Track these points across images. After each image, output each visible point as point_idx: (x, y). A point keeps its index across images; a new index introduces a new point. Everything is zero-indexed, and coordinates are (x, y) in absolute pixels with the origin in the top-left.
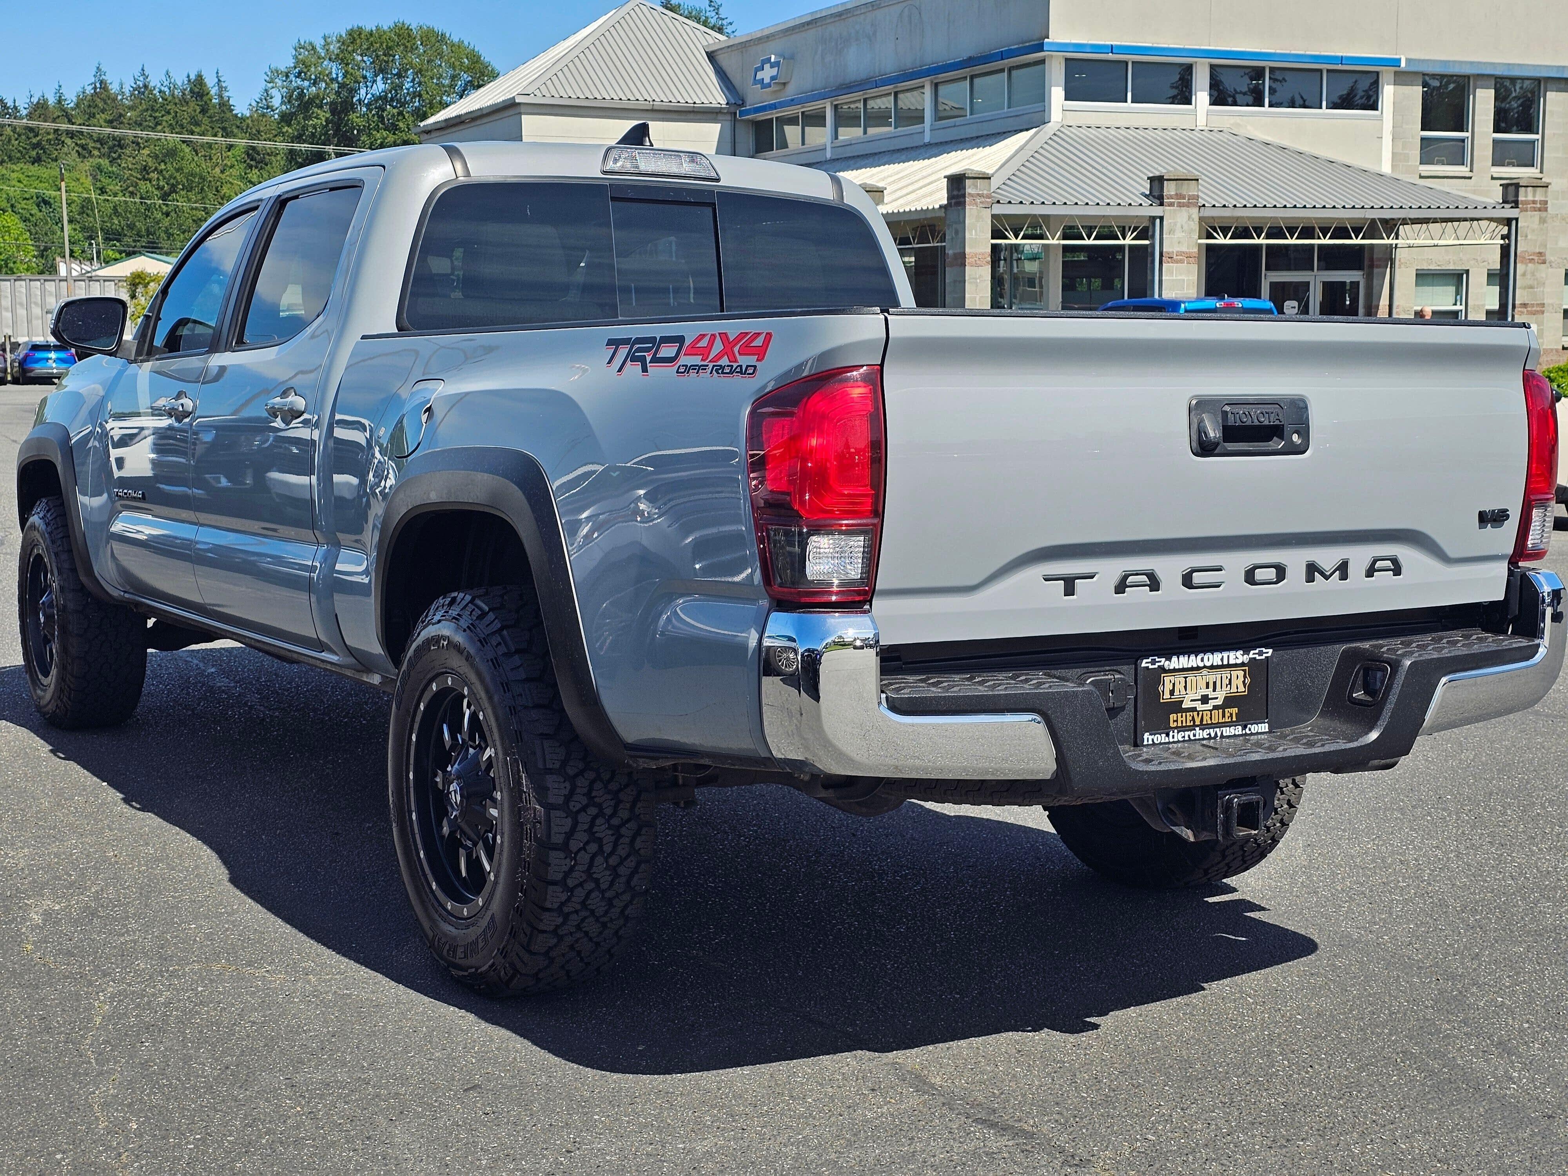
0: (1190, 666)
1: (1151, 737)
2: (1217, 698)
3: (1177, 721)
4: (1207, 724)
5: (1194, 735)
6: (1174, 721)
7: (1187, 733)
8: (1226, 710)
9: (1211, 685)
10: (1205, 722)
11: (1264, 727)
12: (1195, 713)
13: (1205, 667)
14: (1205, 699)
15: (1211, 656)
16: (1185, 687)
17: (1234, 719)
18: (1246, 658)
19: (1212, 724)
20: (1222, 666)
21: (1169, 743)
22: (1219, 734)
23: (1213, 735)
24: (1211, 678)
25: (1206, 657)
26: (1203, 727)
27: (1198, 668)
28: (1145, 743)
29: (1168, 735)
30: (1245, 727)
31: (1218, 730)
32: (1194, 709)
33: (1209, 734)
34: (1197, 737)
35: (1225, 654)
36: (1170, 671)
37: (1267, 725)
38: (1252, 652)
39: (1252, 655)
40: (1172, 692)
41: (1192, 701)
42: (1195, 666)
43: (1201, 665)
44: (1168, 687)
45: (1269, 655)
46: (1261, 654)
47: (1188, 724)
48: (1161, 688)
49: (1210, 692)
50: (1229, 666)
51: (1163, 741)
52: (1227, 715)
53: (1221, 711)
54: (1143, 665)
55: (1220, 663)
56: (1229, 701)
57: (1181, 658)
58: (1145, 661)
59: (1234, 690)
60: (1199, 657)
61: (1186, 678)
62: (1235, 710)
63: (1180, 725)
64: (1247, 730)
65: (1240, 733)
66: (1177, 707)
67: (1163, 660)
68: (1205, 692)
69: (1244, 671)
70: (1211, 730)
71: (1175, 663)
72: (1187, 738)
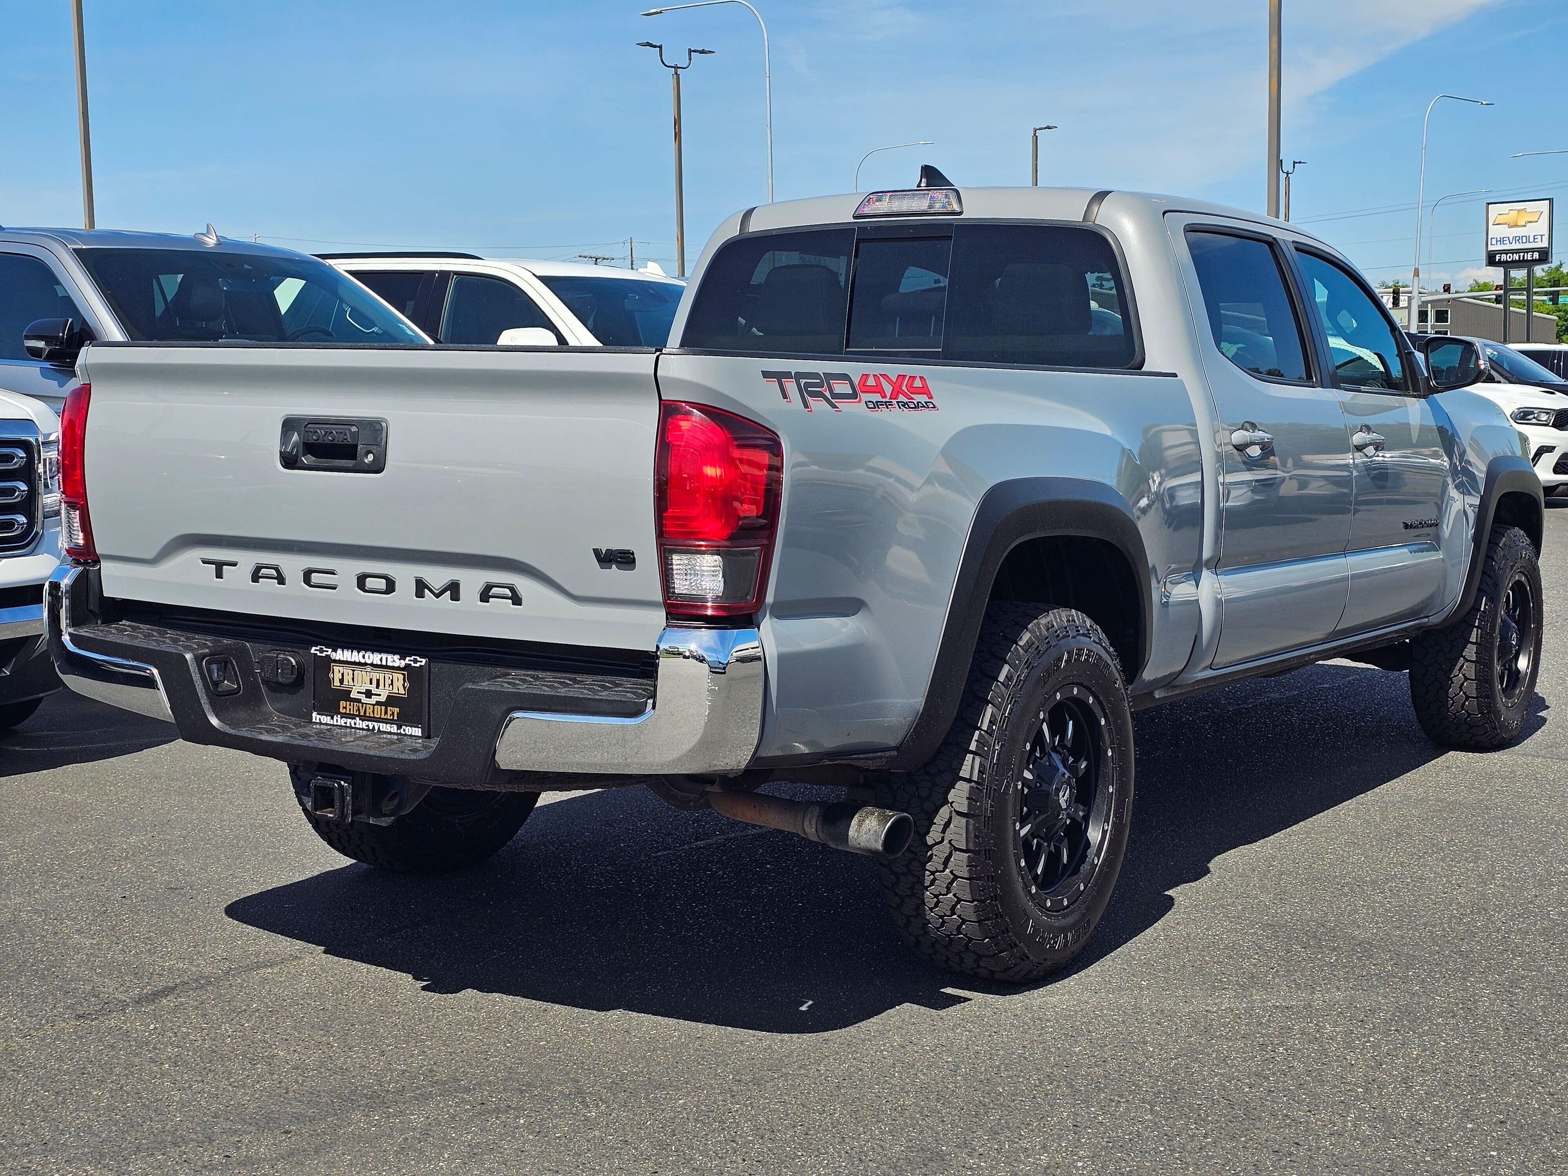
0: (353, 660)
1: (319, 717)
2: (380, 695)
3: (345, 708)
4: (370, 717)
5: (355, 724)
7: (349, 721)
8: (389, 708)
9: (374, 682)
10: (367, 715)
11: (417, 732)
12: (360, 705)
13: (366, 664)
14: (369, 694)
15: (371, 655)
16: (353, 679)
17: (395, 718)
18: (403, 664)
19: (374, 717)
20: (381, 666)
21: (333, 725)
22: (376, 728)
23: (371, 727)
24: (375, 675)
25: (367, 655)
26: (364, 718)
27: (360, 664)
28: (314, 720)
29: (332, 718)
30: (399, 727)
31: (376, 724)
32: (359, 701)
33: (368, 726)
34: (357, 726)
35: (384, 656)
36: (335, 661)
37: (420, 730)
38: (408, 658)
39: (407, 661)
40: (342, 681)
41: (358, 692)
42: (357, 661)
43: (363, 661)
44: (337, 677)
45: (423, 664)
46: (415, 661)
47: (355, 713)
48: (331, 676)
49: (373, 688)
50: (386, 667)
51: (328, 722)
52: (389, 713)
53: (383, 708)
54: (313, 651)
55: (379, 663)
56: (392, 701)
57: (345, 652)
58: (314, 648)
59: (395, 691)
60: (361, 654)
61: (353, 671)
62: (396, 710)
63: (348, 712)
64: (402, 730)
65: (396, 731)
66: (345, 695)
67: (330, 650)
68: (369, 687)
69: (404, 675)
70: (370, 723)
71: (339, 655)
72: (348, 725)
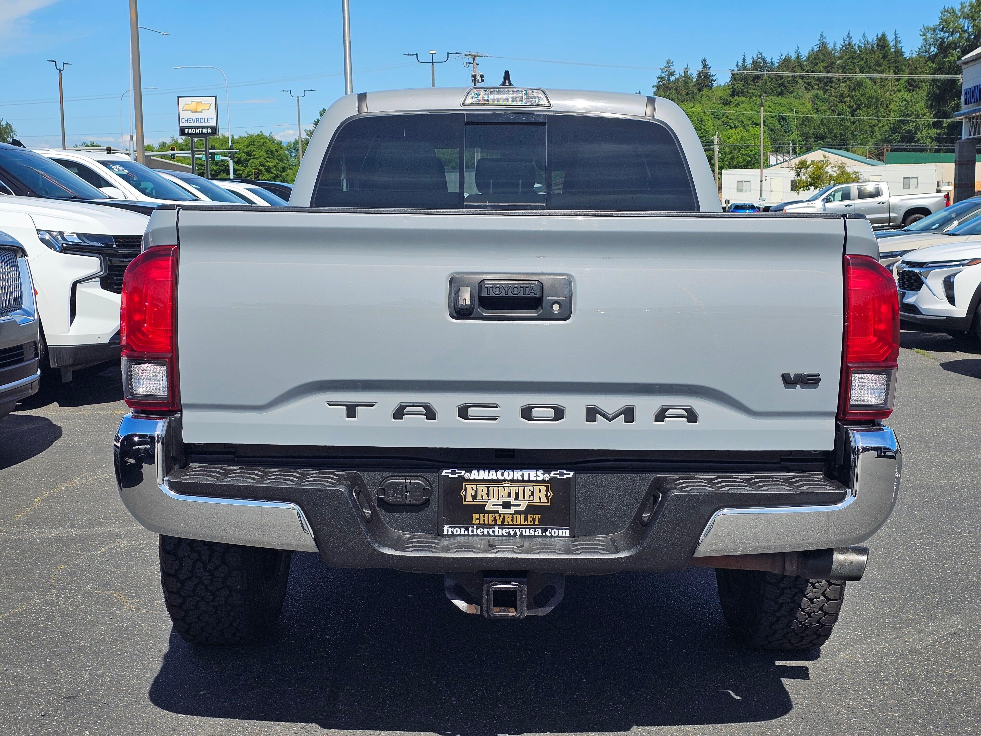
0: (490, 478)
1: (450, 530)
2: (519, 505)
3: (479, 519)
4: (508, 525)
5: (494, 532)
6: (477, 519)
7: (486, 530)
8: (529, 516)
9: (513, 495)
10: (506, 523)
11: (566, 532)
12: (497, 516)
13: (505, 480)
14: (506, 505)
15: (511, 473)
16: (488, 495)
17: (537, 523)
18: (547, 477)
19: (513, 525)
20: (523, 481)
21: (469, 535)
22: (518, 533)
23: (512, 533)
24: (514, 490)
25: (506, 473)
26: (503, 526)
27: (498, 481)
28: (445, 533)
29: (467, 529)
30: (546, 530)
31: (517, 530)
32: (496, 512)
33: (509, 533)
34: (497, 533)
35: (526, 473)
36: (469, 480)
37: (568, 531)
38: (553, 473)
39: (552, 475)
40: (474, 497)
41: (494, 505)
42: (495, 478)
43: (502, 478)
44: (470, 493)
45: (571, 476)
46: (562, 474)
47: (490, 522)
48: (462, 493)
49: (512, 500)
50: (529, 481)
51: (462, 533)
52: (529, 519)
53: (523, 516)
54: (444, 473)
55: (520, 478)
56: (531, 509)
57: (481, 472)
58: (445, 471)
59: (537, 500)
60: (499, 473)
61: (488, 487)
62: (537, 517)
63: (482, 522)
64: (548, 533)
65: (540, 534)
66: (480, 508)
67: (463, 472)
68: (507, 499)
69: (547, 487)
70: (511, 530)
71: (474, 475)
72: (486, 533)
